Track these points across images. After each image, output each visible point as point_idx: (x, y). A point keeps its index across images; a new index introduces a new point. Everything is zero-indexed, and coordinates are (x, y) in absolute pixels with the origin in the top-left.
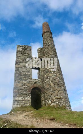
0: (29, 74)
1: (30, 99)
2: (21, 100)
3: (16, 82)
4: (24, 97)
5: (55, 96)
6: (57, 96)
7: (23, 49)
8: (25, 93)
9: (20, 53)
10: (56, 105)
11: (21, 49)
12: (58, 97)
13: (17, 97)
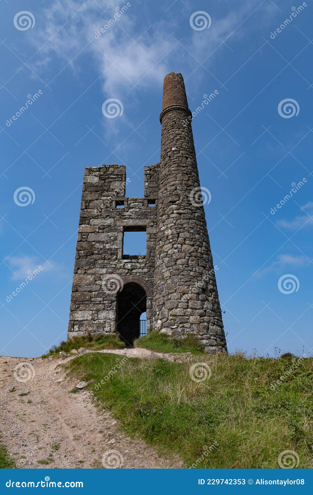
0: (113, 247)
1: (112, 315)
2: (90, 318)
3: (79, 271)
4: (98, 311)
5: (171, 309)
6: (177, 308)
7: (100, 177)
8: (99, 299)
9: (91, 192)
10: (170, 334)
11: (96, 179)
12: (177, 311)
13: (80, 312)
